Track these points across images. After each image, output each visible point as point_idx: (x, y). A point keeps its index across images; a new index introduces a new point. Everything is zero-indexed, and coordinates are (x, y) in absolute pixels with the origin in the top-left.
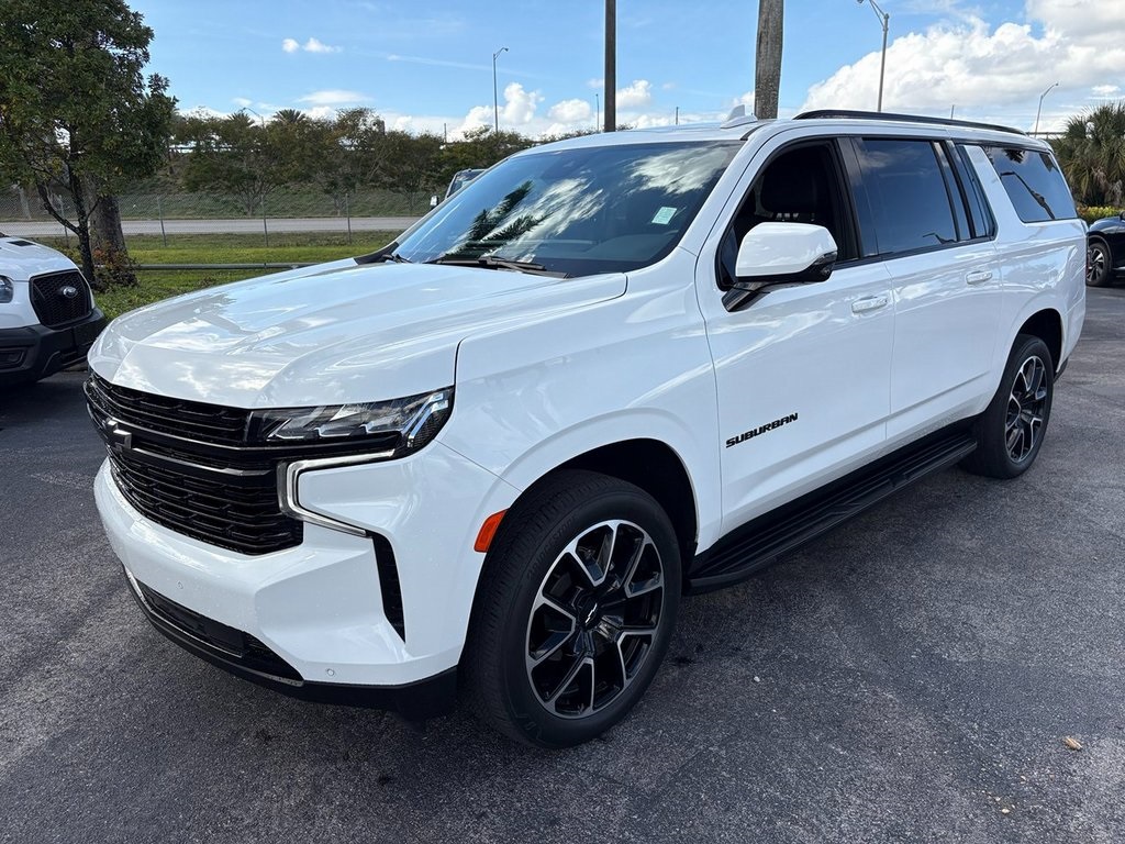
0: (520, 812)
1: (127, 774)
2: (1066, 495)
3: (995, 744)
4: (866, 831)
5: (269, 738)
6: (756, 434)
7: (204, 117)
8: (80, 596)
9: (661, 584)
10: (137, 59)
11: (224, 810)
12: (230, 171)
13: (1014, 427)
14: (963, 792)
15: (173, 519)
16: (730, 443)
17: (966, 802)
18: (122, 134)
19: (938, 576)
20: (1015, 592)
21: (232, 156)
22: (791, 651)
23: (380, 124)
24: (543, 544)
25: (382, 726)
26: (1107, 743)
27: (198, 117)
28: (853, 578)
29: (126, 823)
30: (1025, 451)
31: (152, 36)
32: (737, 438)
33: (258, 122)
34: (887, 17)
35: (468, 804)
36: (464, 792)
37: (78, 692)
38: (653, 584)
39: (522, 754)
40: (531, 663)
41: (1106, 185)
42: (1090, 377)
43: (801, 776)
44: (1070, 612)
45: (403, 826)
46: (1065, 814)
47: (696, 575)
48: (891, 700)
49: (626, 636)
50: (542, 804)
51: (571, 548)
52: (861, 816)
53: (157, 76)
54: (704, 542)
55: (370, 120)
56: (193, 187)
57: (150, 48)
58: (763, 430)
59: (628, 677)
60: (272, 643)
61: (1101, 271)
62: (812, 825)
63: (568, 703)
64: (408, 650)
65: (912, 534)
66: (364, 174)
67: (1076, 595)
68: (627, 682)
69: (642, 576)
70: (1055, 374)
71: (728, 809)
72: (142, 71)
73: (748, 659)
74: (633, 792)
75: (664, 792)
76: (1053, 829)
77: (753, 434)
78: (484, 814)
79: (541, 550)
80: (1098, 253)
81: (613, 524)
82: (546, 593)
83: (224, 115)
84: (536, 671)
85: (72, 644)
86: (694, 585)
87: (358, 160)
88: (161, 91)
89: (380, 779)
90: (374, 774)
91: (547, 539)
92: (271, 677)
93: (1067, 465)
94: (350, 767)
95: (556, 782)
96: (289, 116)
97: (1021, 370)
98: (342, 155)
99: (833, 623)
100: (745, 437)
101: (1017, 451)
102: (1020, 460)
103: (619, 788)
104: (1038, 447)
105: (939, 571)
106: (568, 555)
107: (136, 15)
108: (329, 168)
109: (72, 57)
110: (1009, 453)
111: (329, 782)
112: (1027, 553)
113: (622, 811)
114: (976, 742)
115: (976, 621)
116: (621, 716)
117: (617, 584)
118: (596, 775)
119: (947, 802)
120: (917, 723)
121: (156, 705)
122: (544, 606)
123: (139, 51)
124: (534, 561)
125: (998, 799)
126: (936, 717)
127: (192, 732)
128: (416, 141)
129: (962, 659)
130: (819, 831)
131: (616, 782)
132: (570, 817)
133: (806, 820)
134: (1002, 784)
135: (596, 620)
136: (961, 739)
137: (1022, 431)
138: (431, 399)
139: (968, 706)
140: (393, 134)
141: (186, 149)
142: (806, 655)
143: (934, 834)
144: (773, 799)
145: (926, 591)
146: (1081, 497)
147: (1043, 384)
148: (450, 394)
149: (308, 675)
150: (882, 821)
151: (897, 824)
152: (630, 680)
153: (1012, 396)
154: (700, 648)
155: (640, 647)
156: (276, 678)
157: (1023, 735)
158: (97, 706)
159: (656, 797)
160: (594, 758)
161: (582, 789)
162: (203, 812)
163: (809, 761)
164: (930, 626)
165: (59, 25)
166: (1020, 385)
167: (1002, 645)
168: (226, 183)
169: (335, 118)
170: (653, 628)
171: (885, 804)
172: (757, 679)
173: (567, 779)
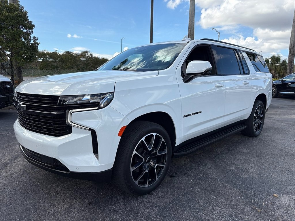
0: (128, 211)
1: (18, 201)
2: (269, 141)
3: (255, 196)
4: (222, 216)
5: (58, 193)
6: (191, 115)
7: (46, 52)
8: (7, 160)
9: (166, 152)
10: (30, 32)
11: (45, 210)
12: (52, 65)
13: (255, 123)
14: (247, 207)
15: (36, 129)
16: (185, 116)
17: (248, 209)
18: (25, 51)
19: (238, 158)
20: (258, 162)
21: (53, 62)
22: (200, 174)
23: (91, 55)
24: (136, 137)
25: (90, 190)
26: (285, 196)
27: (44, 52)
28: (216, 158)
29: (17, 213)
30: (258, 130)
31: (34, 27)
32: (186, 115)
33: (60, 53)
34: (219, 33)
35: (113, 209)
36: (112, 206)
37: (5, 182)
38: (165, 152)
39: (128, 197)
40: (132, 170)
41: (275, 75)
42: (273, 116)
43: (204, 203)
44: (273, 166)
45: (95, 214)
46: (275, 212)
47: (175, 152)
48: (227, 186)
49: (157, 166)
50: (134, 209)
51: (143, 139)
52: (221, 212)
53: (35, 37)
54: (178, 143)
55: (89, 54)
56: (42, 69)
57: (33, 30)
58: (193, 114)
59: (157, 177)
60: (62, 160)
61: (274, 94)
62: (208, 214)
63: (141, 183)
64: (99, 162)
65: (231, 149)
66: (87, 67)
67: (274, 162)
68: (157, 179)
69: (161, 150)
70: (265, 111)
71: (185, 210)
72: (31, 36)
73: (189, 176)
74: (159, 206)
75: (167, 206)
76: (272, 215)
77: (190, 115)
78: (118, 211)
79: (135, 138)
80: (273, 89)
81: (154, 134)
82: (136, 150)
83: (51, 51)
84: (133, 172)
85: (4, 171)
86: (174, 155)
87: (86, 63)
88: (36, 41)
89: (89, 203)
90: (87, 202)
91: (137, 136)
92: (60, 171)
93: (269, 134)
94: (80, 200)
95: (138, 204)
96: (68, 53)
97: (257, 109)
98: (81, 62)
99: (211, 168)
100: (188, 115)
101: (256, 130)
102: (257, 132)
103: (155, 205)
104: (262, 129)
105: (238, 157)
106: (142, 141)
107: (30, 22)
108: (78, 65)
109: (13, 31)
110: (254, 130)
111: (75, 203)
112: (260, 153)
113: (156, 211)
114: (250, 195)
115: (248, 168)
116: (155, 188)
117: (155, 151)
118: (149, 203)
119: (243, 209)
120: (234, 191)
121: (26, 185)
122: (136, 154)
123: (31, 31)
124: (134, 141)
125: (257, 208)
126: (239, 189)
127: (36, 191)
128: (101, 59)
129: (245, 176)
130: (210, 216)
131: (154, 204)
132: (142, 212)
133: (206, 213)
134: (258, 205)
135: (149, 161)
136: (246, 195)
137: (258, 125)
138: (108, 95)
139: (247, 187)
140: (95, 57)
141: (40, 60)
142: (204, 175)
143: (240, 216)
144: (196, 208)
145: (235, 161)
146: (273, 141)
147: (262, 113)
148: (113, 93)
149: (71, 170)
150: (226, 213)
151: (230, 214)
152: (158, 178)
153: (255, 115)
154: (176, 173)
155: (161, 169)
156: (62, 172)
157: (262, 194)
158: (10, 185)
159: (165, 208)
160: (148, 198)
161: (145, 205)
162: (39, 210)
163: (206, 199)
164: (236, 169)
165: (10, 23)
166: (257, 113)
167: (255, 173)
168: (50, 68)
169: (80, 53)
170: (164, 165)
171: (227, 209)
172: (191, 180)
173: (141, 203)
